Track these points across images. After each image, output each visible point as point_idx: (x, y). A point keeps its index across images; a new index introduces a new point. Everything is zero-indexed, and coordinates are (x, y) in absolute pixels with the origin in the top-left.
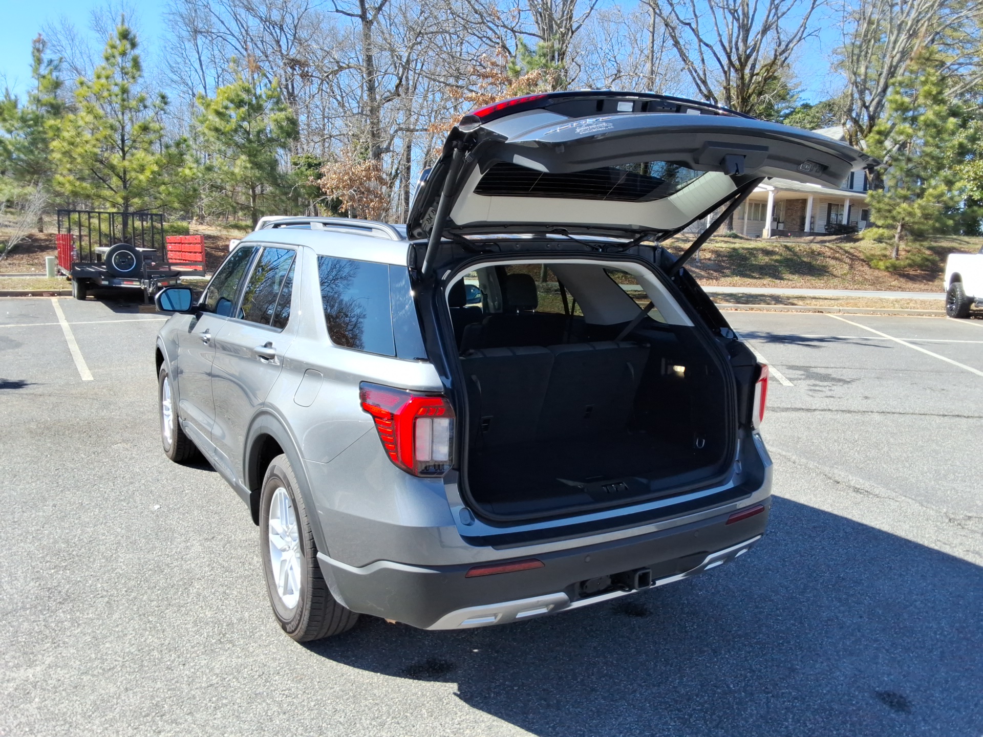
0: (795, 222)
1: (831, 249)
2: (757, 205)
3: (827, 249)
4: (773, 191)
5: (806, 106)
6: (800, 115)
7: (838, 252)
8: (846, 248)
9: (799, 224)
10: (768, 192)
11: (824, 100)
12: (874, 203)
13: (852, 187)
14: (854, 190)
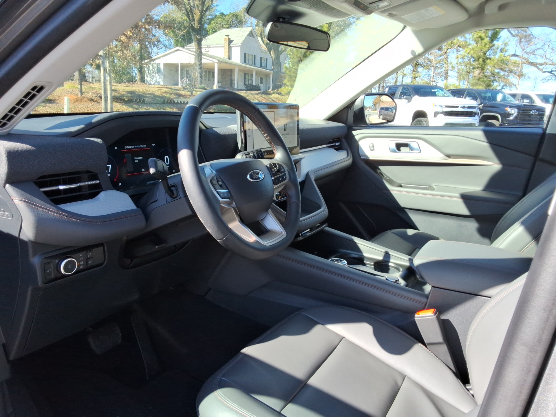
0: (227, 83)
1: (264, 98)
2: (209, 72)
3: (262, 99)
4: (217, 63)
5: (222, 14)
6: (219, 19)
7: (269, 100)
8: (272, 98)
9: (229, 84)
10: (214, 63)
11: (232, 12)
12: (288, 72)
13: (255, 64)
14: (256, 66)
